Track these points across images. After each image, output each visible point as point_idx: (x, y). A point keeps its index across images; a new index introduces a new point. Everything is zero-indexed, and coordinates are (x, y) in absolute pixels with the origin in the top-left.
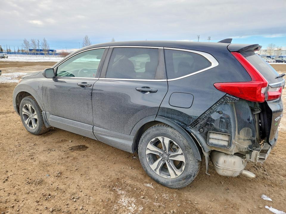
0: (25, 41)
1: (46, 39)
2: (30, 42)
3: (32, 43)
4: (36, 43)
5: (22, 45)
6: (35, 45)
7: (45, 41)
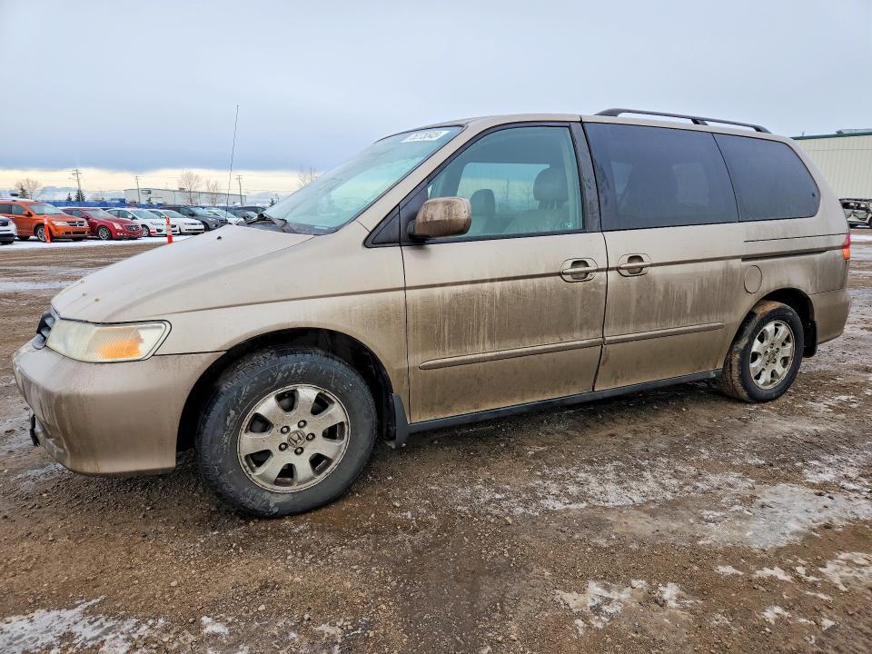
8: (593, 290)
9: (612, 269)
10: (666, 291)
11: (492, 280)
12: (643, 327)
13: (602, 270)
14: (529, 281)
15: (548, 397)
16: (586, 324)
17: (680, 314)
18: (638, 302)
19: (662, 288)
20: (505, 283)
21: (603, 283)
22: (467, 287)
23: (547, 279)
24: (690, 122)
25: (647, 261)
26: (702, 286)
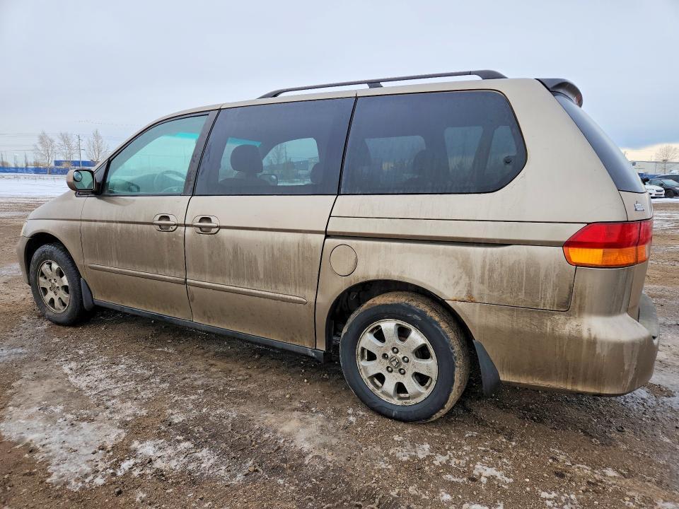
0: (43, 139)
1: (100, 133)
2: (57, 141)
3: (62, 143)
4: (74, 144)
5: (33, 148)
6: (70, 148)
7: (97, 136)
8: (174, 239)
9: (189, 226)
10: (235, 252)
11: (116, 222)
12: (219, 279)
13: (181, 225)
14: (135, 225)
15: (161, 312)
16: (172, 265)
17: (252, 277)
18: (210, 257)
19: (231, 250)
20: (123, 225)
21: (181, 235)
22: (105, 224)
23: (145, 226)
24: (366, 86)
25: (215, 222)
26: (273, 255)
